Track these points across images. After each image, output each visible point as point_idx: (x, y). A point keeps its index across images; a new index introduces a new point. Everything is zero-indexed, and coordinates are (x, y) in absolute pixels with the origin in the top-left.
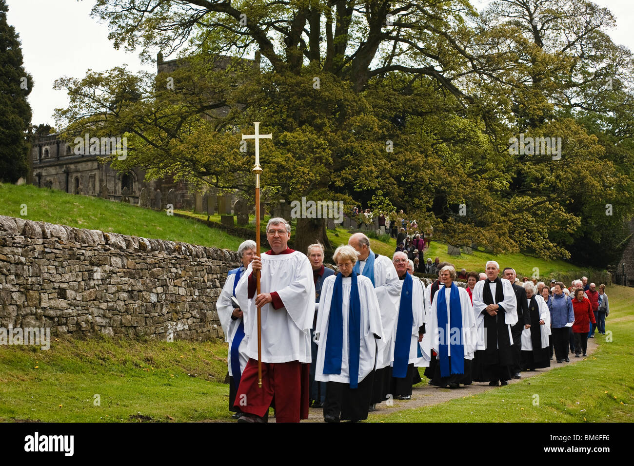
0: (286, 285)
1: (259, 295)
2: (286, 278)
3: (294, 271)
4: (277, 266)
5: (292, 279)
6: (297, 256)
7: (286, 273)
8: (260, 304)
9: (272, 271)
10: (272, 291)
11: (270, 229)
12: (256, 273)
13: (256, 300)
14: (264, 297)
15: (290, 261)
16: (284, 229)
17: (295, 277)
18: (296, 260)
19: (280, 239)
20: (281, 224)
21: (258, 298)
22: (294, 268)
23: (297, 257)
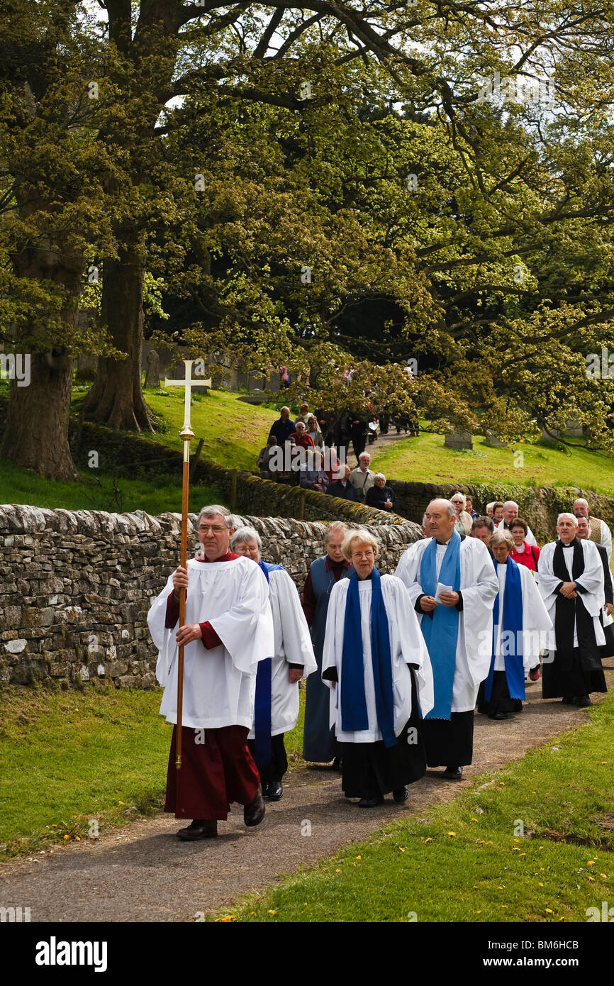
0: (223, 609)
1: (183, 628)
2: (224, 599)
3: (237, 590)
4: (212, 579)
5: (234, 601)
6: (243, 565)
7: (224, 590)
8: (183, 640)
9: (204, 588)
10: (202, 621)
11: (201, 523)
12: (179, 593)
13: (177, 635)
14: (190, 631)
15: (231, 572)
16: (221, 524)
17: (239, 598)
18: (240, 571)
19: (215, 540)
20: (217, 517)
21: (181, 631)
22: (237, 584)
23: (242, 567)
